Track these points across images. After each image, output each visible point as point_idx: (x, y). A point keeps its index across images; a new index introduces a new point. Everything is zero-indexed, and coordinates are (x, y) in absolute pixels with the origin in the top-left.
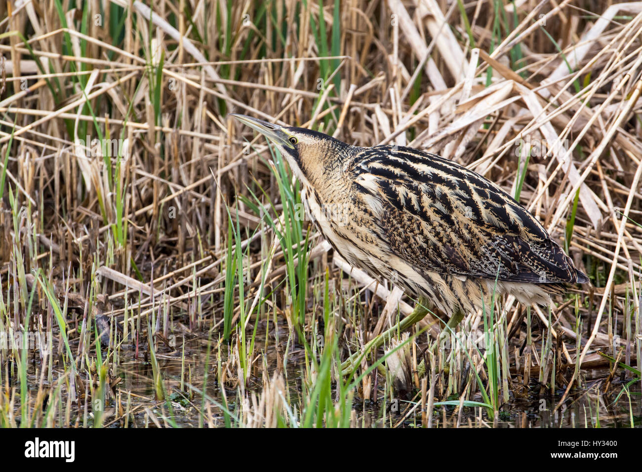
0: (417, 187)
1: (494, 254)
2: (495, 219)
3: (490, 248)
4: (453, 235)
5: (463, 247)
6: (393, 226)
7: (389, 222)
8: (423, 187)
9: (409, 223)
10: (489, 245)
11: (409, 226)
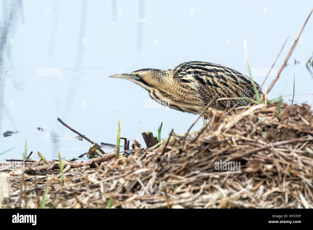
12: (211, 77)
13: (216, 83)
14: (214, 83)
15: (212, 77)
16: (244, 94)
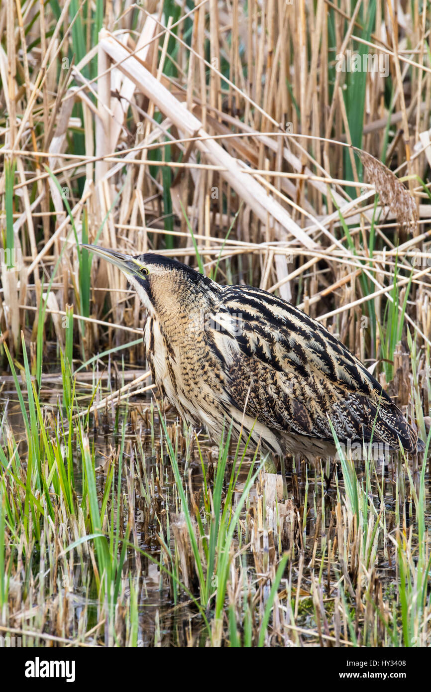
0: (269, 334)
1: (345, 413)
2: (348, 376)
3: (342, 407)
4: (307, 389)
5: (313, 403)
6: (243, 374)
7: (240, 370)
8: (276, 334)
9: (262, 371)
10: (342, 403)
11: (262, 375)
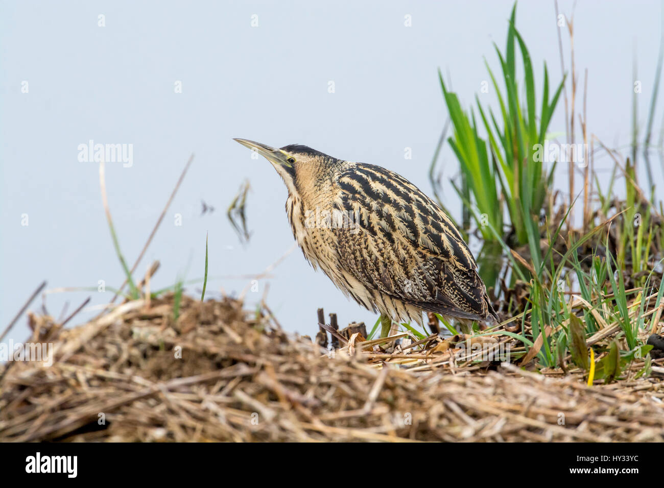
12: (367, 209)
13: (372, 225)
14: (370, 223)
15: (370, 209)
16: (422, 273)
